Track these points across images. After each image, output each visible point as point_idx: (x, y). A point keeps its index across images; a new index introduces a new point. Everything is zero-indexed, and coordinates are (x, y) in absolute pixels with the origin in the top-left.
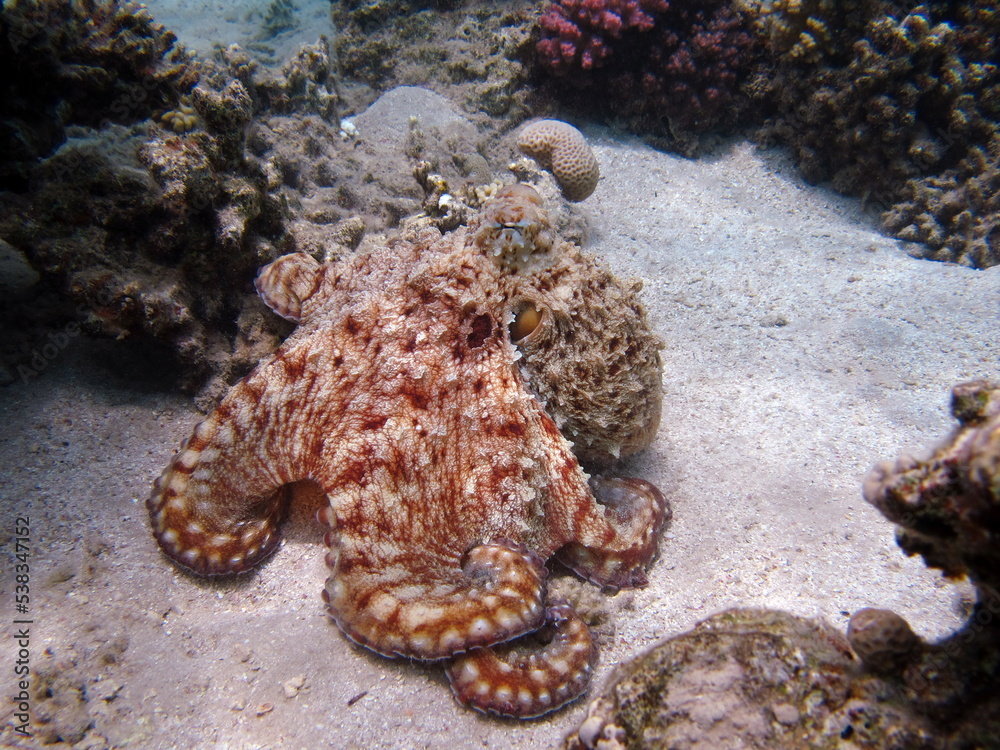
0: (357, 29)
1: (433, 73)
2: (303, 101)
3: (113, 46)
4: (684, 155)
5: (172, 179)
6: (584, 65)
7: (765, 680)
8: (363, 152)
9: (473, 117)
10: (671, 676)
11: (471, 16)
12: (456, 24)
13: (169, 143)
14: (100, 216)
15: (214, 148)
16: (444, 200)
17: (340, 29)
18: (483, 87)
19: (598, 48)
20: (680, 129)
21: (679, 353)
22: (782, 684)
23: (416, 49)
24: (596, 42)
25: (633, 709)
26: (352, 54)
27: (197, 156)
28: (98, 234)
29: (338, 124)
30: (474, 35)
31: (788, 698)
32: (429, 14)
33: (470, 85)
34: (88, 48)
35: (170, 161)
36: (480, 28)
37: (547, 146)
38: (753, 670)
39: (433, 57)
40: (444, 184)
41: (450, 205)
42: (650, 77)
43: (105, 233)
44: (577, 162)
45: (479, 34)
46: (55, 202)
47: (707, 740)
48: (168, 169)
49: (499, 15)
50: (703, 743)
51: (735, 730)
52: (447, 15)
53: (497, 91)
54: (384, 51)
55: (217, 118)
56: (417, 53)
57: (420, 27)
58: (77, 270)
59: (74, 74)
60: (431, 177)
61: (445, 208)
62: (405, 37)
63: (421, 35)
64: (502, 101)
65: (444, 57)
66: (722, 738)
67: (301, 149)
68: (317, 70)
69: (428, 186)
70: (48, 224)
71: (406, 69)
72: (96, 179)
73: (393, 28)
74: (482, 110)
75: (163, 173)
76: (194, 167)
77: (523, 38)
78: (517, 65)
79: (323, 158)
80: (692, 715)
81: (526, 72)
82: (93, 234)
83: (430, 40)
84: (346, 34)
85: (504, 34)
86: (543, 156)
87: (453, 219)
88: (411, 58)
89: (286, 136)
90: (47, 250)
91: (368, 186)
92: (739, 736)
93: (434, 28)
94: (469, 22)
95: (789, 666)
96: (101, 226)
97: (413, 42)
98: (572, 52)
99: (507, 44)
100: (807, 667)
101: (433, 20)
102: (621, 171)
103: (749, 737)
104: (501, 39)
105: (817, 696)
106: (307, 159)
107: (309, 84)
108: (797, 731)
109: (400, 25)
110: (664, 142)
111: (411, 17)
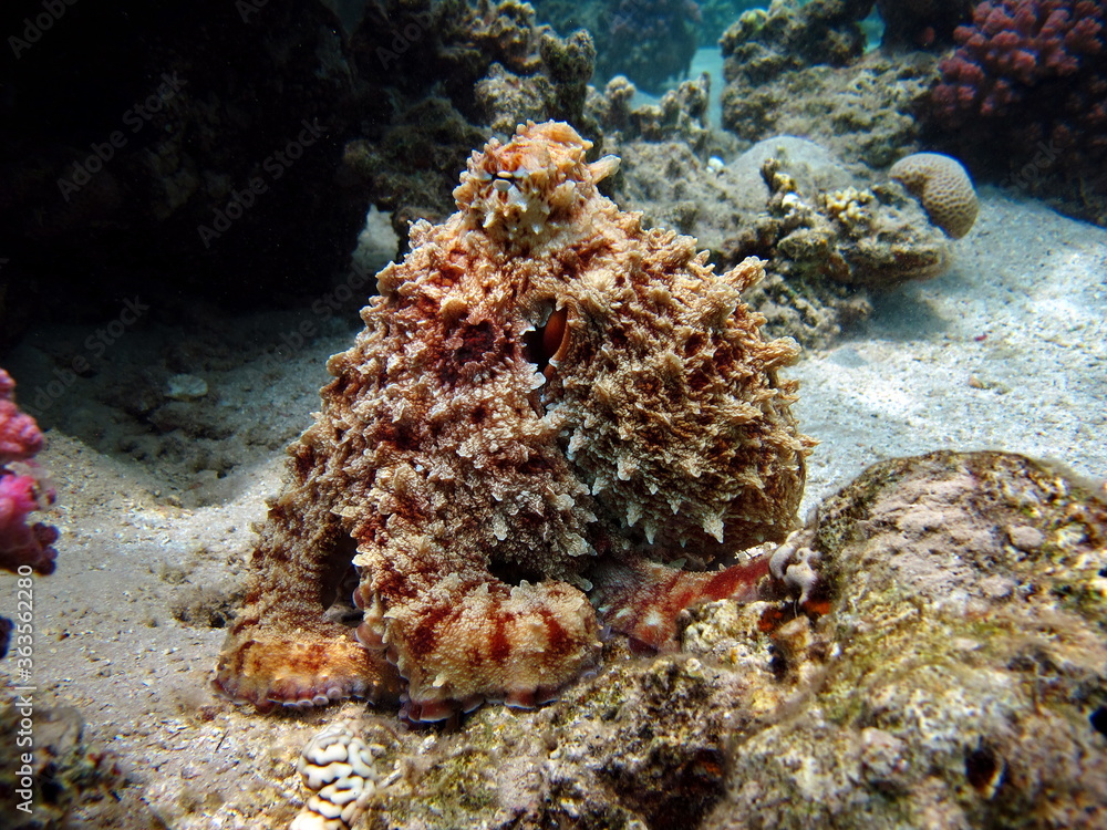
0: (746, 81)
1: (816, 125)
2: (674, 130)
3: (492, 30)
4: (1095, 222)
5: (503, 112)
6: (983, 111)
7: (1004, 497)
8: (725, 182)
9: (851, 167)
10: (883, 485)
11: (867, 70)
12: (849, 79)
13: (508, 81)
14: (440, 162)
15: (552, 95)
16: (789, 199)
17: (729, 81)
18: (864, 138)
19: (1003, 92)
20: (1094, 193)
21: (1036, 380)
22: (1027, 507)
23: (802, 102)
24: (1001, 84)
25: (833, 527)
26: (736, 106)
27: (533, 98)
28: (435, 178)
29: (707, 160)
30: (867, 89)
31: (1034, 522)
32: (822, 68)
33: (851, 136)
34: (469, 34)
35: (503, 94)
36: (874, 82)
37: (921, 177)
38: (989, 484)
39: (818, 109)
40: (792, 183)
41: (793, 204)
42: (1063, 128)
43: (441, 179)
44: (952, 193)
45: (872, 88)
46: (401, 140)
47: (914, 551)
48: (500, 101)
49: (897, 68)
50: (908, 554)
51: (953, 546)
52: (842, 70)
53: (881, 142)
54: (769, 104)
55: (560, 66)
56: (803, 106)
57: (811, 82)
58: (407, 203)
59: (452, 55)
60: (778, 175)
61: (788, 207)
62: (793, 91)
63: (810, 89)
64: (884, 152)
65: (830, 109)
66: (934, 552)
67: (662, 172)
68: (694, 103)
69: (774, 185)
70: (391, 160)
71: (790, 122)
72: (443, 126)
73: (783, 82)
74: (861, 160)
75: (495, 104)
76: (528, 106)
77: (919, 91)
78: (908, 119)
79: (683, 180)
80: (900, 525)
81: (917, 128)
82: (430, 178)
83: (819, 94)
84: (734, 87)
85: (900, 87)
86: (915, 187)
87: (794, 218)
88: (796, 111)
89: (650, 160)
90: (384, 180)
91: (720, 205)
92: (956, 552)
93: (825, 83)
94: (864, 76)
95: (1043, 490)
96: (439, 172)
97: (800, 97)
98: (971, 96)
99: (900, 97)
100: (1067, 497)
101: (825, 75)
102: (1011, 228)
103: (970, 555)
104: (894, 92)
105: (1076, 532)
106: (666, 181)
107: (683, 114)
108: (1038, 562)
109: (790, 79)
110: (1073, 207)
111: (803, 72)
